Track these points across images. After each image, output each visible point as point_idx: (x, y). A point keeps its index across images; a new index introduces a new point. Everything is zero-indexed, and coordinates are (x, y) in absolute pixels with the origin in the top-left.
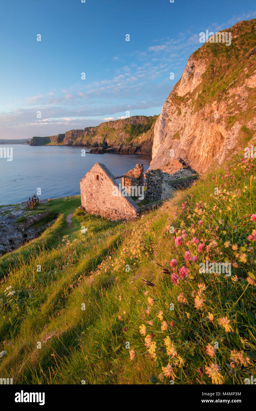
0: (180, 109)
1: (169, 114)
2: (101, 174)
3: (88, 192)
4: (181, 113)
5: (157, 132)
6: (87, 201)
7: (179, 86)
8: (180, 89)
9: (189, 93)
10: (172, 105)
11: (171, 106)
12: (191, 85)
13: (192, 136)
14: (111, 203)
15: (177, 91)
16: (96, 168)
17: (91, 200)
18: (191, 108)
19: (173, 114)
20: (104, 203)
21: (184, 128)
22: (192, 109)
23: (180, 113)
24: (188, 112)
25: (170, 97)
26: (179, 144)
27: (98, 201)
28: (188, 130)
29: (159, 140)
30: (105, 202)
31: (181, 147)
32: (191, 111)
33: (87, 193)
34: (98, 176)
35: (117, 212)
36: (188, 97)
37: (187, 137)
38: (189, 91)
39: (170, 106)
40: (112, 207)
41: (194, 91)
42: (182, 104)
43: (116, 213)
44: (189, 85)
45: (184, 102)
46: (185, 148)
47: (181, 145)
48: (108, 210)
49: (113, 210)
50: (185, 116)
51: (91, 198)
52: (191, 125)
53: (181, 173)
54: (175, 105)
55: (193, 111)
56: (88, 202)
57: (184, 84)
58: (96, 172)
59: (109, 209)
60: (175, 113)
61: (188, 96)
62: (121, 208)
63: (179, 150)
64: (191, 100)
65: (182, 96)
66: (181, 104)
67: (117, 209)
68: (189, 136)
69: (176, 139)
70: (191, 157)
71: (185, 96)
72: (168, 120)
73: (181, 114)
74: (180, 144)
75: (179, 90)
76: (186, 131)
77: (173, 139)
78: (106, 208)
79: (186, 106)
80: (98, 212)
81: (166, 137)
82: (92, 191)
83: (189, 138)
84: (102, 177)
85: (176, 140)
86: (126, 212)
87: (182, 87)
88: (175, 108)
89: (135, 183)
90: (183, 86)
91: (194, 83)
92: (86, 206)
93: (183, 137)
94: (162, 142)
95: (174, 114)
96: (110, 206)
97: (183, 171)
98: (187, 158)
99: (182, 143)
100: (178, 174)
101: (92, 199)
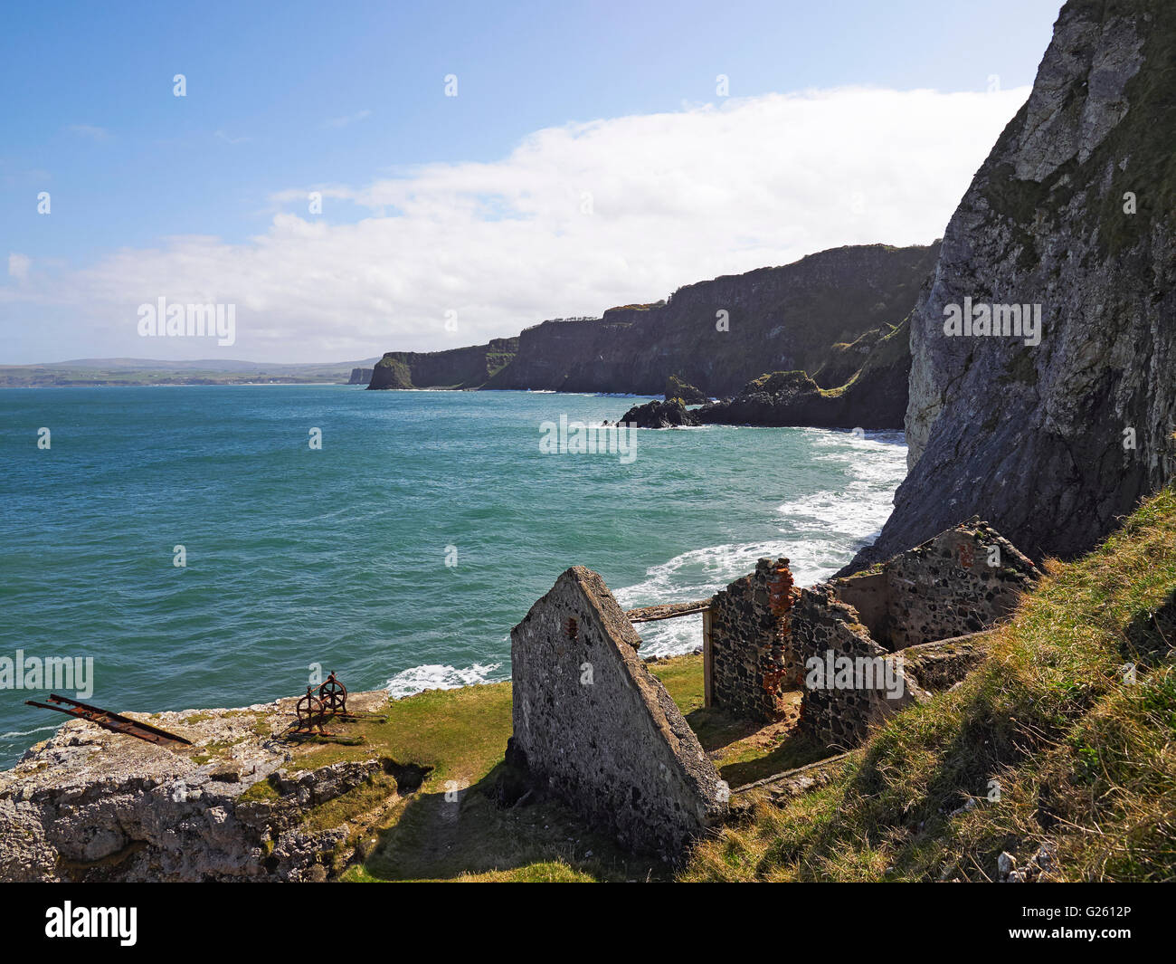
0: (1033, 238)
1: (976, 262)
2: (583, 617)
3: (537, 685)
4: (1037, 259)
5: (924, 347)
6: (532, 724)
7: (1019, 134)
8: (1028, 146)
9: (1070, 166)
10: (989, 222)
11: (984, 226)
12: (1077, 127)
13: (1097, 369)
14: (619, 755)
15: (1014, 157)
16: (568, 588)
17: (547, 723)
18: (1083, 235)
19: (998, 262)
20: (594, 746)
21: (1056, 331)
22: (1086, 242)
23: (1031, 258)
24: (1070, 253)
25: (980, 187)
26: (1033, 405)
27: (571, 733)
28: (1074, 341)
29: (933, 385)
30: (597, 743)
31: (1043, 421)
32: (1085, 250)
33: (534, 688)
34: (573, 623)
35: (639, 802)
36: (1064, 187)
37: (1070, 375)
38: (1069, 156)
39: (980, 227)
40: (621, 774)
41: (1094, 154)
42: (1039, 218)
43: (636, 807)
44: (1068, 130)
45: (1046, 207)
46: (1065, 430)
47: (1045, 413)
48: (609, 783)
49: (625, 785)
50: (1057, 272)
51: (548, 714)
52: (1090, 319)
53: (990, 597)
54: (1004, 221)
55: (1091, 254)
56: (537, 728)
57: (1043, 127)
58: (567, 605)
59: (611, 778)
60: (1005, 257)
61: (1066, 179)
62: (654, 784)
63: (1037, 437)
64: (1082, 196)
65: (1038, 179)
66: (1036, 217)
67: (640, 786)
68: (1084, 372)
69: (1017, 383)
70: (1100, 477)
71: (1053, 178)
72: (976, 291)
73: (1039, 260)
74: (1039, 410)
75: (1022, 154)
76: (1064, 347)
77: (1004, 381)
78: (602, 770)
79: (1057, 228)
80: (571, 785)
81: (967, 369)
82: (554, 683)
83: (1085, 380)
84: (590, 634)
85: (1017, 386)
86: (673, 809)
87: (1033, 139)
88: (1007, 235)
89: (755, 645)
90: (1039, 134)
91: (1092, 119)
92: (529, 745)
93: (1053, 373)
94: (949, 393)
95: (1004, 263)
96: (615, 767)
97: (996, 588)
98: (1081, 480)
99: (1050, 406)
100: (975, 600)
101: (551, 721)
